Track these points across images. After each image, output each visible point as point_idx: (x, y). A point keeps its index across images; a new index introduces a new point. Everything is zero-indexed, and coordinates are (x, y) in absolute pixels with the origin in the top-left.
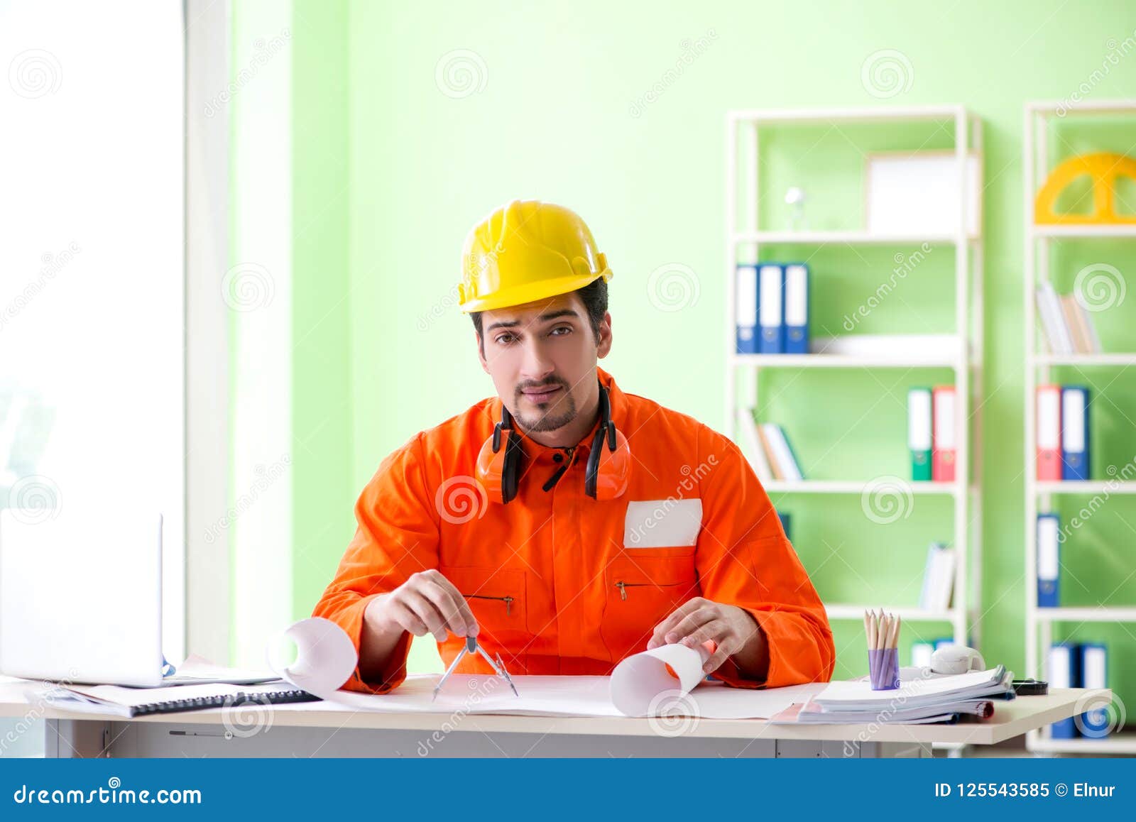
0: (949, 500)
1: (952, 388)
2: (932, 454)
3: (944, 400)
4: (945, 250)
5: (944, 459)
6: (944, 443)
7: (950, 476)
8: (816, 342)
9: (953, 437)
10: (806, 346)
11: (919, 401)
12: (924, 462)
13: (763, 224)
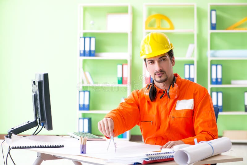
0: (126, 88)
1: (127, 64)
2: (122, 78)
3: (125, 67)
4: (126, 34)
5: (125, 79)
6: (125, 76)
7: (126, 83)
8: (96, 54)
9: (127, 75)
10: (94, 55)
11: (120, 67)
12: (120, 80)
13: (84, 29)
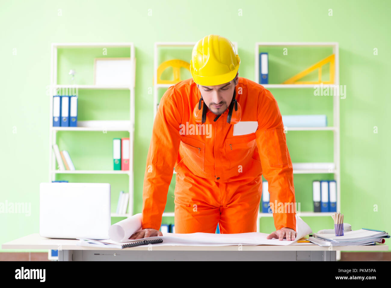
0: (127, 176)
1: (128, 139)
2: (121, 160)
3: (125, 142)
4: (127, 91)
5: (124, 162)
6: (125, 157)
7: (127, 169)
8: (79, 122)
9: (128, 155)
10: (75, 125)
11: (117, 143)
12: (118, 163)
13: (58, 82)
